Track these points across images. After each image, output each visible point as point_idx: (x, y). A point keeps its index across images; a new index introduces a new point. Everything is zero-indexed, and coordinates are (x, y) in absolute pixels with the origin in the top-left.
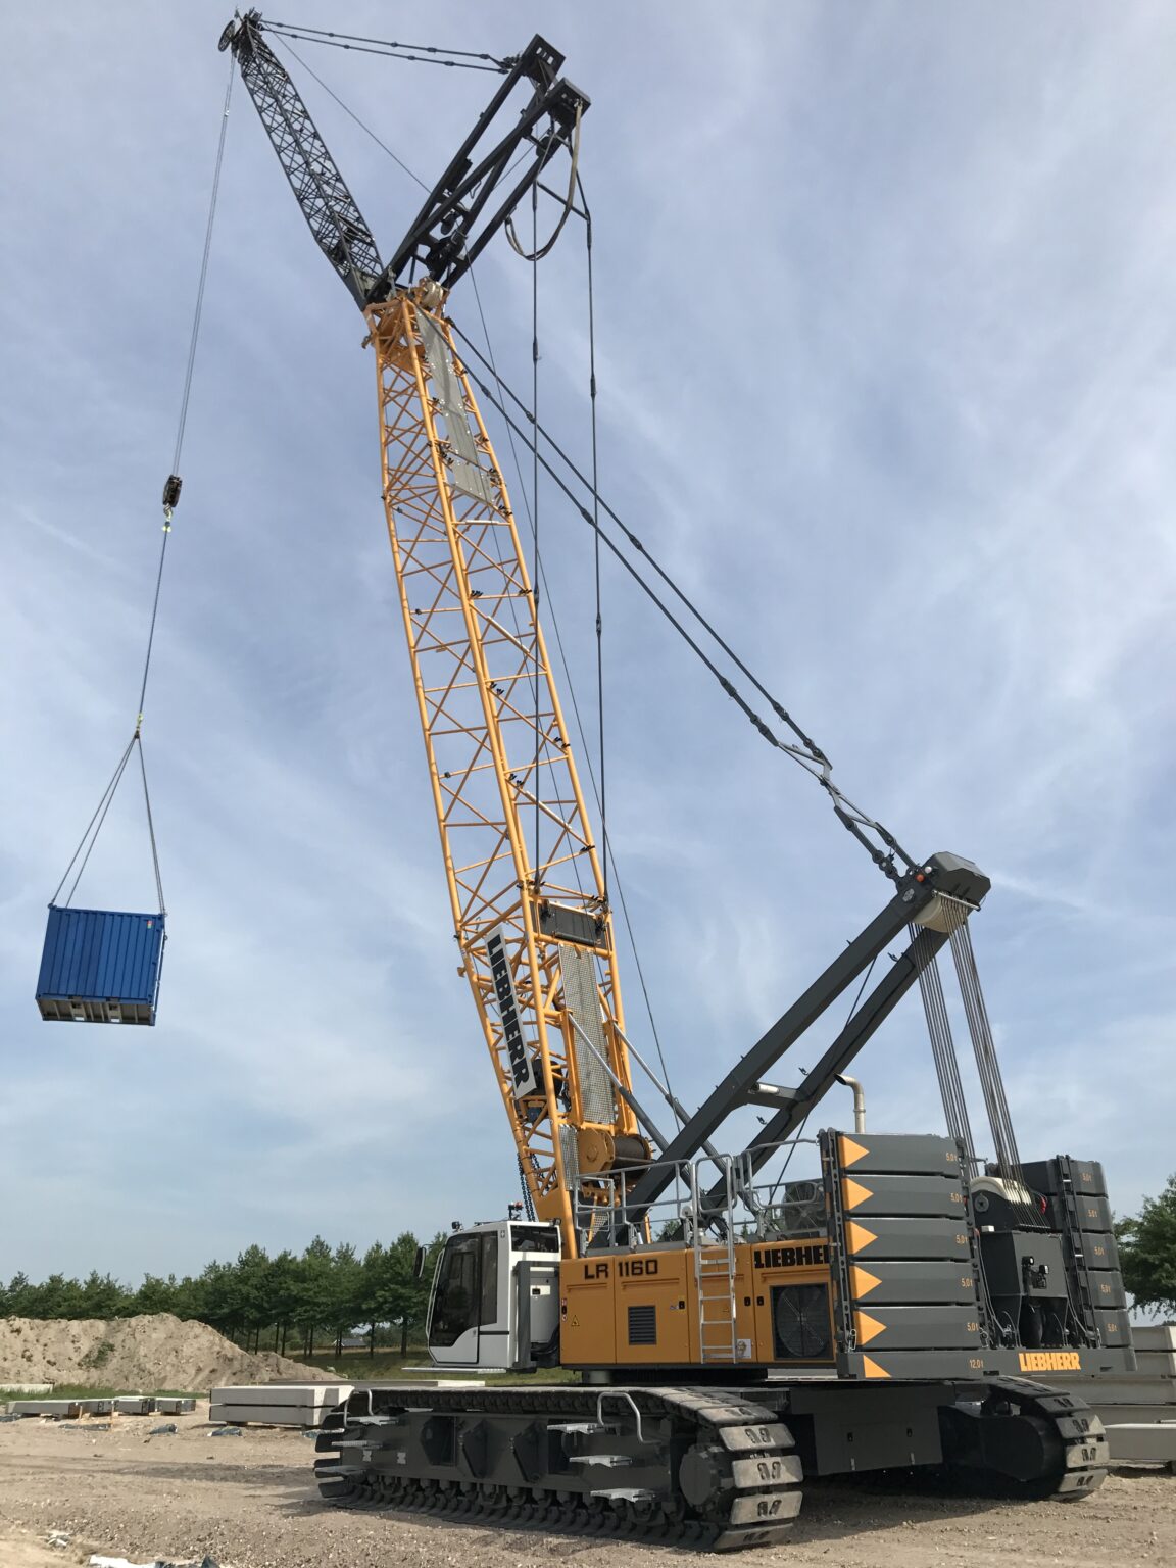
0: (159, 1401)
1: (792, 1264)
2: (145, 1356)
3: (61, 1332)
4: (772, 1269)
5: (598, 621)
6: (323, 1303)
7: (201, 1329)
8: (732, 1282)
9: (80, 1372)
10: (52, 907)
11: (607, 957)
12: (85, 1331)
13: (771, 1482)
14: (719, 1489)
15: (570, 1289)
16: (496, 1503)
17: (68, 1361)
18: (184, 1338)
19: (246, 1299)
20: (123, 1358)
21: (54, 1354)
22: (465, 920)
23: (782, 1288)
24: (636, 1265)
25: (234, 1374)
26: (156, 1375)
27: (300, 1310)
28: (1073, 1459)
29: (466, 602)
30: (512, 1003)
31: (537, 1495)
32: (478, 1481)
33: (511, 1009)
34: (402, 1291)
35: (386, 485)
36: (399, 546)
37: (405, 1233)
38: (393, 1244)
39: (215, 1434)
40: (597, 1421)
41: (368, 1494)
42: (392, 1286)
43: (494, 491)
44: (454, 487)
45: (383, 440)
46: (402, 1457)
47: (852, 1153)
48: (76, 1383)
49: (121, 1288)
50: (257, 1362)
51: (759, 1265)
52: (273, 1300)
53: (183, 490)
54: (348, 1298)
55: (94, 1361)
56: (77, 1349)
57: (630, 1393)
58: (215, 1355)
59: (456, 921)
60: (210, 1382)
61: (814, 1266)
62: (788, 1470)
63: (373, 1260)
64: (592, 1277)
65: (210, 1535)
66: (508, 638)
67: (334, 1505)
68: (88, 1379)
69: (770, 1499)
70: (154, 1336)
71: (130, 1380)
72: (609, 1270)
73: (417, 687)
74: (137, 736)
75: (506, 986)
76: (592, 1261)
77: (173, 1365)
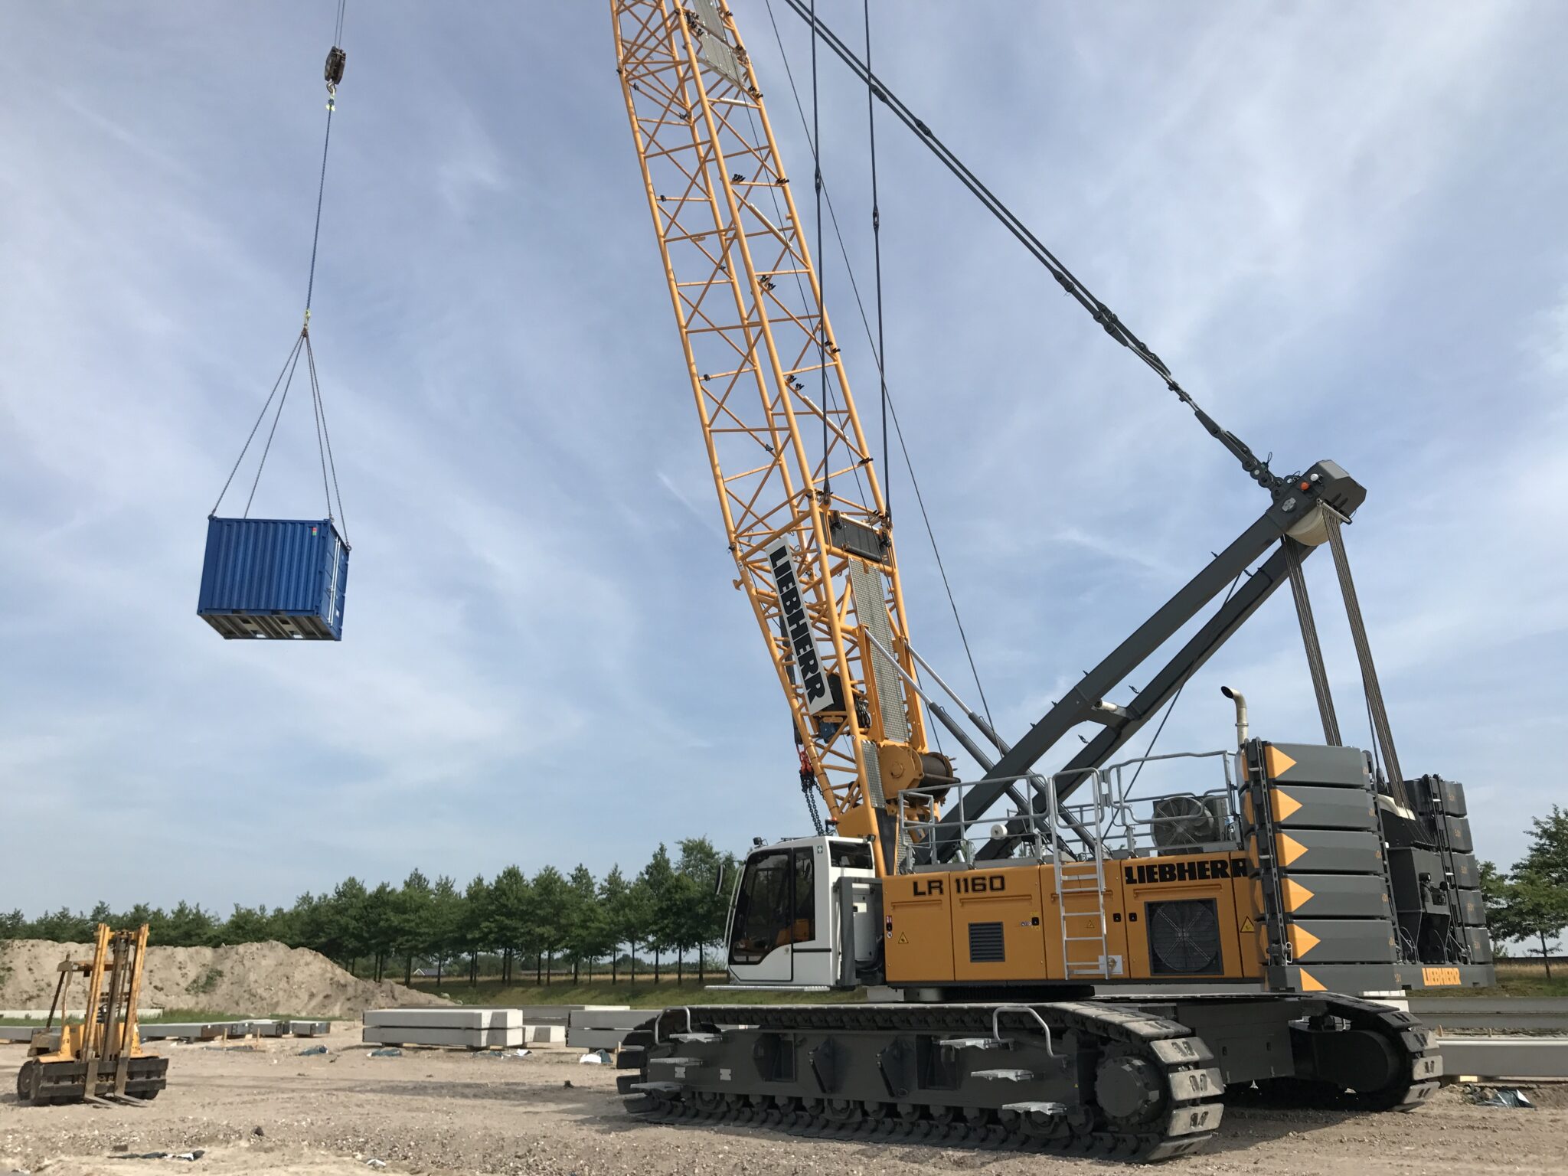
0: (293, 1024)
1: (1172, 879)
2: (256, 981)
3: (167, 959)
4: (1147, 885)
5: (875, 214)
6: (425, 933)
7: (312, 957)
8: (1101, 897)
9: (188, 997)
10: (212, 518)
11: (890, 575)
12: (191, 958)
13: (1202, 1094)
14: (1146, 1101)
15: (895, 905)
16: (849, 1117)
17: (175, 987)
18: (294, 965)
19: (345, 929)
20: (232, 984)
21: (161, 979)
22: (738, 532)
23: (1159, 904)
24: (977, 882)
25: (349, 999)
26: (268, 1000)
27: (400, 940)
28: (1418, 1072)
29: (730, 187)
30: (803, 617)
31: (903, 1109)
32: (826, 1097)
33: (801, 622)
34: (507, 922)
35: (621, 57)
36: (639, 127)
37: (511, 866)
38: (498, 877)
39: (373, 1055)
40: (992, 1037)
41: (680, 1109)
42: (497, 917)
43: (742, 70)
44: (706, 62)
45: (615, 9)
46: (725, 1074)
47: (1281, 764)
48: (186, 1007)
49: (209, 918)
50: (371, 988)
51: (1131, 881)
52: (373, 930)
53: (348, 64)
54: (451, 928)
55: (202, 987)
56: (184, 975)
57: (1035, 1008)
58: (328, 981)
59: (729, 532)
60: (325, 1006)
61: (1198, 882)
62: (1213, 1083)
63: (477, 891)
64: (923, 893)
65: (530, 1151)
66: (771, 230)
67: (646, 1121)
68: (197, 1003)
69: (1200, 1110)
70: (264, 963)
71: (241, 1005)
72: (943, 887)
73: (669, 280)
74: (305, 334)
75: (795, 599)
76: (922, 878)
77: (285, 991)
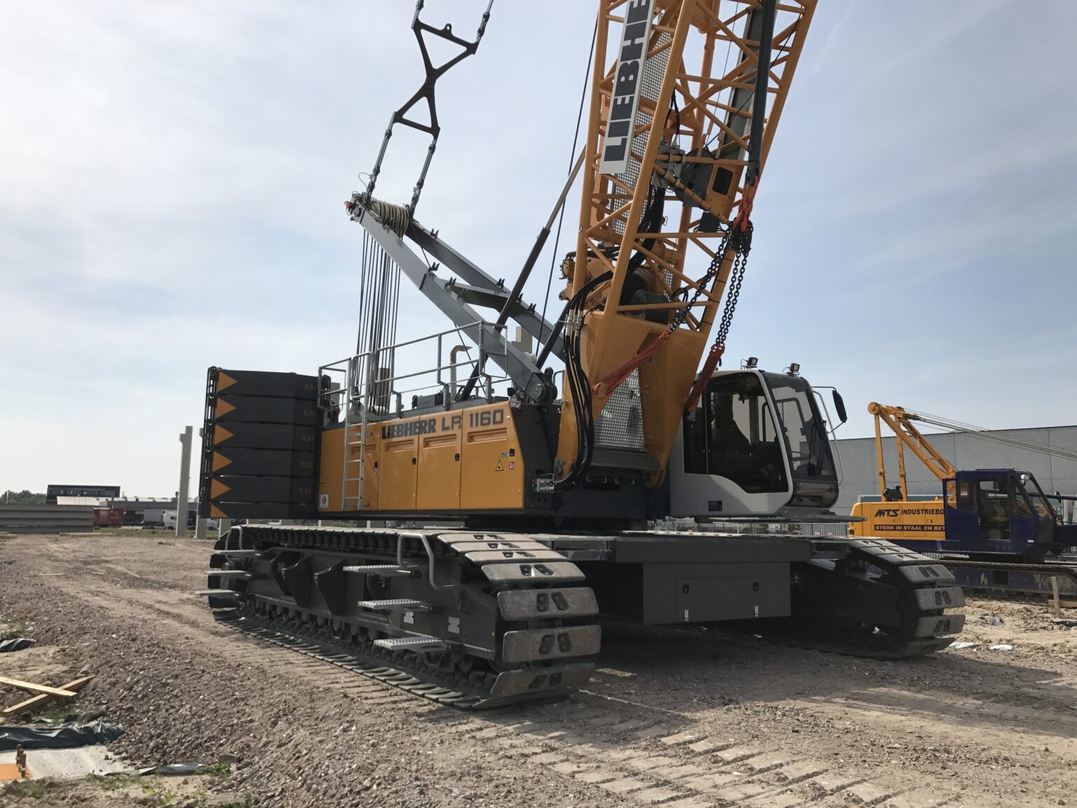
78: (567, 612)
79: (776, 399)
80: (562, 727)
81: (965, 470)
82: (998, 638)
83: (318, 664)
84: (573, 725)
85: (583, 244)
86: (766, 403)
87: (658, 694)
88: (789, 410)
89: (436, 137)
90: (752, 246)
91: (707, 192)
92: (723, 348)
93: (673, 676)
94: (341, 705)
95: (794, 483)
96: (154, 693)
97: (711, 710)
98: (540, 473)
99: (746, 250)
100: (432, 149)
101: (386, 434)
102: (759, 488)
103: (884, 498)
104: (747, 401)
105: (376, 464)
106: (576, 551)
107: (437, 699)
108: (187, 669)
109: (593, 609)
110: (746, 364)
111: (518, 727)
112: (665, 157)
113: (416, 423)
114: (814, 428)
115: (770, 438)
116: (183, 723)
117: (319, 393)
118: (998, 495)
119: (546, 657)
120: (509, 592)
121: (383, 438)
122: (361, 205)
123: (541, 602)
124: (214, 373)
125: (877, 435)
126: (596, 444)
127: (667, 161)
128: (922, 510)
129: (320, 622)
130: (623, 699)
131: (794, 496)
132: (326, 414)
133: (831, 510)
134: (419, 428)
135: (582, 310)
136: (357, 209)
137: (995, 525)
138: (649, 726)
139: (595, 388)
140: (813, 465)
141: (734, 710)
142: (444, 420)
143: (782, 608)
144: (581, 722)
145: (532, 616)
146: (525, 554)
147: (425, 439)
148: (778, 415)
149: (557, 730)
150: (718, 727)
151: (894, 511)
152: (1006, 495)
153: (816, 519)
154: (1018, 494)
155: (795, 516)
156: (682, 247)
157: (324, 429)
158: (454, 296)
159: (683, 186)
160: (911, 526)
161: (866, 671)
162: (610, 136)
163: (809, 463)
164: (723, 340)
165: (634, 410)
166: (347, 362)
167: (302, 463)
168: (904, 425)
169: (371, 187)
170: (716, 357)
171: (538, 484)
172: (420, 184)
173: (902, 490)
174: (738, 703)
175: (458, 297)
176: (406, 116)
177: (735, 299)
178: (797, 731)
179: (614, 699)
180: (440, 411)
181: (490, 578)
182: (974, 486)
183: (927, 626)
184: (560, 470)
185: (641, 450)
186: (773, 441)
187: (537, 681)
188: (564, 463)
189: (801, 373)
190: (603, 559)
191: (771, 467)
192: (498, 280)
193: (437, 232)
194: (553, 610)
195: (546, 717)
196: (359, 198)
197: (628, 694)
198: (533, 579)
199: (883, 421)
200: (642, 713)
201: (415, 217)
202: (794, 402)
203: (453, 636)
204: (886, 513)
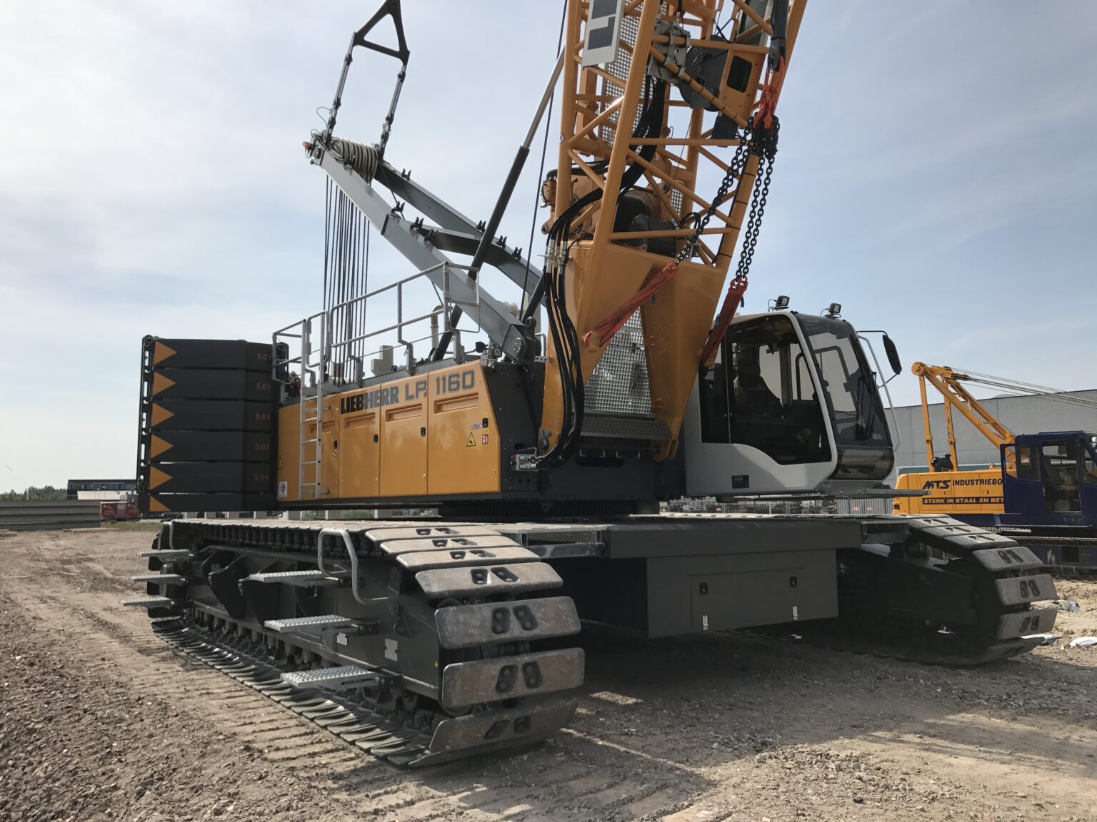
78: (536, 632)
79: (814, 349)
80: (527, 797)
81: (1026, 434)
82: (1082, 627)
83: (242, 693)
84: (541, 792)
85: (566, 159)
86: (802, 354)
87: (666, 734)
88: (830, 363)
89: (405, 63)
90: (778, 146)
91: (720, 88)
92: (746, 283)
93: (689, 701)
94: (234, 765)
95: (839, 451)
96: (18, 741)
97: (738, 762)
98: (519, 448)
99: (772, 152)
100: (402, 77)
101: (345, 408)
102: (794, 458)
103: (932, 468)
104: (777, 354)
105: (336, 444)
106: (558, 545)
107: (369, 749)
108: (68, 707)
109: (572, 625)
110: (774, 304)
111: (467, 797)
112: (665, 39)
113: (376, 392)
114: (861, 381)
115: (807, 395)
116: (34, 789)
117: (274, 363)
118: (1064, 462)
119: (505, 696)
120: (452, 609)
121: (342, 413)
122: (322, 145)
123: (499, 621)
124: (150, 343)
125: (923, 401)
126: (586, 411)
127: (667, 45)
128: (977, 480)
129: (254, 637)
130: (618, 743)
131: (839, 466)
132: (283, 388)
133: (885, 483)
134: (380, 398)
135: (565, 240)
136: (316, 149)
137: (1063, 495)
138: (648, 794)
139: (585, 338)
140: (862, 427)
141: (769, 761)
142: (407, 387)
143: (827, 607)
144: (554, 787)
145: (484, 641)
146: (483, 554)
147: (388, 411)
148: (817, 365)
149: (518, 802)
150: (747, 794)
151: (945, 482)
152: (1075, 462)
153: (869, 494)
154: (1089, 459)
155: (842, 492)
156: (692, 163)
157: (282, 406)
158: (421, 238)
159: (688, 78)
160: (965, 498)
161: (937, 685)
162: (594, 17)
163: (857, 425)
164: (745, 273)
165: (637, 367)
166: (301, 325)
167: (257, 445)
168: (952, 387)
169: (332, 123)
170: (736, 297)
171: (517, 461)
172: (390, 119)
173: (952, 459)
174: (774, 749)
175: (426, 240)
176: (367, 38)
177: (759, 220)
178: (861, 801)
179: (607, 744)
180: (403, 377)
181: (426, 589)
182: (1037, 452)
183: (1010, 625)
184: (545, 443)
185: (648, 417)
186: (811, 398)
187: (495, 729)
188: (550, 435)
189: (844, 315)
190: (594, 554)
191: (808, 431)
192: (478, 223)
193: (409, 173)
194: (515, 630)
195: (508, 777)
196: (319, 138)
197: (627, 734)
198: (489, 588)
199: (930, 383)
200: (640, 771)
201: (385, 158)
202: (835, 352)
203: (391, 665)
204: (935, 484)
